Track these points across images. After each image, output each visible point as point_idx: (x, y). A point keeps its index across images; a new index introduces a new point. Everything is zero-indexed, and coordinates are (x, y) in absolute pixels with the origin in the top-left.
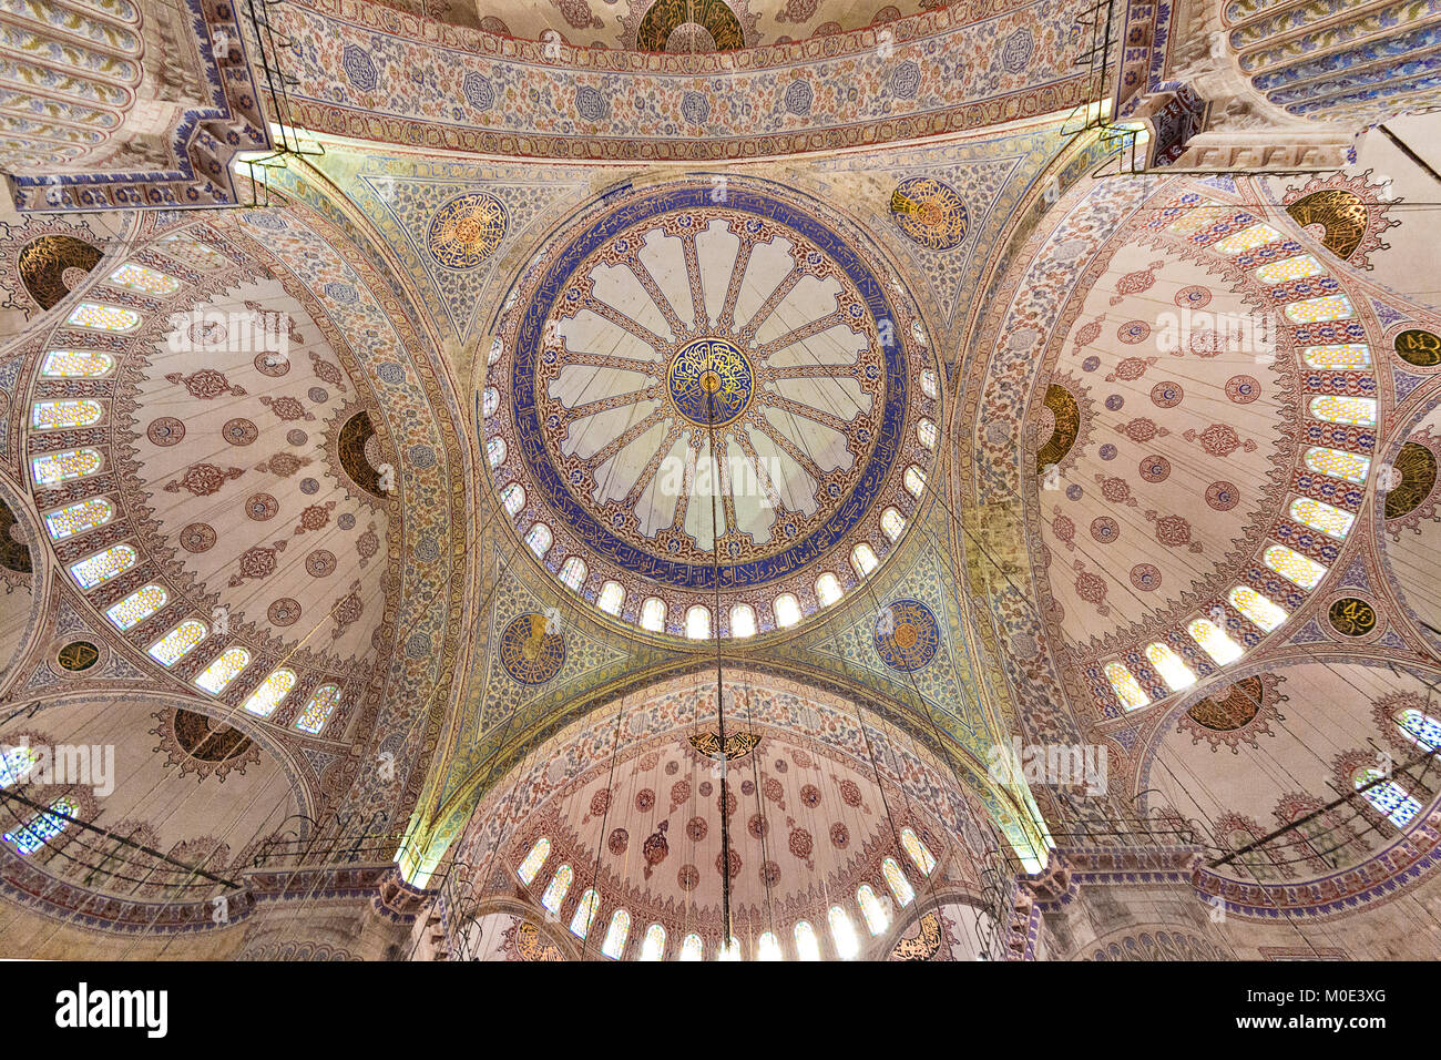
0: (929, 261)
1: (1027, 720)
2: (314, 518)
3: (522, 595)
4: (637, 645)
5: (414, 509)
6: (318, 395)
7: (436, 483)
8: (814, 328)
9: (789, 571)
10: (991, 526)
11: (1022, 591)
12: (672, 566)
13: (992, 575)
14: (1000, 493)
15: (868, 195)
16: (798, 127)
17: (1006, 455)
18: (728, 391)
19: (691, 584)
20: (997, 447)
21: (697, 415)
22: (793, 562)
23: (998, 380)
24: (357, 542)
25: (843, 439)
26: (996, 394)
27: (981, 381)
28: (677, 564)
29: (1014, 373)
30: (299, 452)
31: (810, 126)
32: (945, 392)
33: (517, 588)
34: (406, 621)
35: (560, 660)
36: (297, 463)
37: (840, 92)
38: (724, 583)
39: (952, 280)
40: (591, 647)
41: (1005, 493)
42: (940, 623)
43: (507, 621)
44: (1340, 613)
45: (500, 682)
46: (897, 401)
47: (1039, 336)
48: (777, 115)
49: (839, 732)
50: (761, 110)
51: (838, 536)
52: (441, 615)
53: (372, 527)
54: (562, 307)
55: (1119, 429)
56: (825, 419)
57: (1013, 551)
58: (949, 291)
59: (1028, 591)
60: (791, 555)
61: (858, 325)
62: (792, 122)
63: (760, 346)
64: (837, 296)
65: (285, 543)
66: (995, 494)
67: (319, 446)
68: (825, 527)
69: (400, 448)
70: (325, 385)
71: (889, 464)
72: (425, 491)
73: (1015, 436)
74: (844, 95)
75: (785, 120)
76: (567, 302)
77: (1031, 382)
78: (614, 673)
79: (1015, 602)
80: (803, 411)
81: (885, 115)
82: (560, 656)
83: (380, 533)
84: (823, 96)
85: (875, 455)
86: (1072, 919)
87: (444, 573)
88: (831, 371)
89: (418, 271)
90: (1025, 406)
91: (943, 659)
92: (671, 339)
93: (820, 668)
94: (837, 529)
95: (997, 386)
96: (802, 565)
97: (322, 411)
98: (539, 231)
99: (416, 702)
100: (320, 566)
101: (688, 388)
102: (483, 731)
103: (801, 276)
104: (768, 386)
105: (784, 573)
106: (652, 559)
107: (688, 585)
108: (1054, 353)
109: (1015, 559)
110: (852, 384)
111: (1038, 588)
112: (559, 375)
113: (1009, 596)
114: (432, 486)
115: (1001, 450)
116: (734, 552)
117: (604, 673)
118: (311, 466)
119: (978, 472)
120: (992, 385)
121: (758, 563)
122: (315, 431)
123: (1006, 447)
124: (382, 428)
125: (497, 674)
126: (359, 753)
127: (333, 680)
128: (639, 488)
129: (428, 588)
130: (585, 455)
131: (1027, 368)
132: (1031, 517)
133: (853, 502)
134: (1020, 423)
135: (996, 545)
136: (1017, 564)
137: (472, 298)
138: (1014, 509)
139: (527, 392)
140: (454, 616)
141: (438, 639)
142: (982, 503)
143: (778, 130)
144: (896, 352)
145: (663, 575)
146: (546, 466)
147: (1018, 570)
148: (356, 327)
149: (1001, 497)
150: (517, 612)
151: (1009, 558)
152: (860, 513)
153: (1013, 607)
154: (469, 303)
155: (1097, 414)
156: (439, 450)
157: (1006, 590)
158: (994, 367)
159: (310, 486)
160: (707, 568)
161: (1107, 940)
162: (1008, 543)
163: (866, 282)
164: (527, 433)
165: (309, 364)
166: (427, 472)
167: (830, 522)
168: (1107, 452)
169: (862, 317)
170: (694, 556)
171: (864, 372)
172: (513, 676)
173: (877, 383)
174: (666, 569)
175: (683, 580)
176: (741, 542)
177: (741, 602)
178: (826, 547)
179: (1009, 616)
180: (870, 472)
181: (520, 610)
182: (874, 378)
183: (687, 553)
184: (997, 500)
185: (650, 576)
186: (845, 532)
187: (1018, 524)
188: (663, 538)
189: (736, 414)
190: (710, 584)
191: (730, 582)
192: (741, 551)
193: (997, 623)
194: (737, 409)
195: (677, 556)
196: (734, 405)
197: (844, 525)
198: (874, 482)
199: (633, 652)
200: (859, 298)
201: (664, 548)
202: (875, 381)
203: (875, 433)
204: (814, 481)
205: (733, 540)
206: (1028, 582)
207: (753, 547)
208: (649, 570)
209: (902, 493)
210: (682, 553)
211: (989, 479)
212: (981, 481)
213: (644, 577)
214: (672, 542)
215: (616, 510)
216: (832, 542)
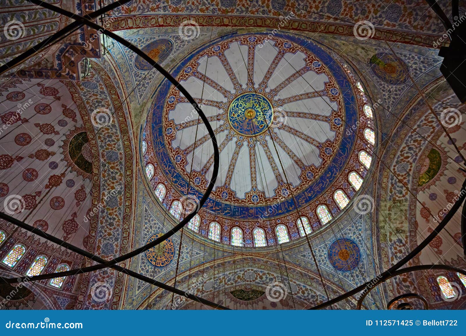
0: (384, 87)
2: (55, 181)
3: (155, 224)
4: (209, 248)
5: (106, 181)
6: (62, 123)
7: (118, 169)
8: (310, 95)
9: (283, 213)
10: (393, 210)
11: (404, 242)
12: (223, 205)
13: (391, 233)
14: (399, 195)
15: (359, 53)
17: (405, 178)
18: (259, 119)
19: (233, 215)
20: (401, 174)
21: (241, 129)
22: (286, 208)
23: (408, 146)
24: (75, 194)
25: (317, 151)
26: (405, 152)
27: (399, 146)
28: (226, 205)
29: (416, 144)
30: (50, 149)
31: (338, 21)
32: (379, 146)
33: (152, 220)
34: (101, 236)
35: (172, 256)
36: (49, 154)
37: (357, 10)
38: (249, 216)
39: (394, 98)
40: (187, 249)
41: (401, 195)
42: (362, 251)
43: (148, 236)
45: (145, 266)
47: (432, 130)
49: (306, 295)
51: (310, 198)
52: (118, 235)
53: (83, 187)
54: (182, 76)
55: (459, 171)
56: (309, 140)
57: (402, 223)
58: (391, 102)
59: (406, 242)
60: (285, 205)
61: (334, 98)
63: (279, 100)
64: (325, 84)
65: (40, 192)
66: (397, 196)
67: (60, 147)
68: (304, 193)
69: (101, 151)
70: (67, 119)
71: (341, 167)
72: (112, 173)
73: (410, 170)
74: (359, 12)
76: (185, 73)
77: (423, 148)
78: (197, 262)
79: (400, 246)
80: (298, 134)
81: (379, 26)
82: (172, 254)
83: (88, 190)
85: (334, 161)
87: (120, 214)
88: (316, 117)
89: (126, 74)
90: (418, 158)
91: (362, 268)
92: (233, 92)
93: (299, 265)
94: (310, 195)
95: (407, 149)
96: (290, 211)
97: (64, 130)
98: (186, 52)
99: (108, 277)
100: (57, 204)
101: (238, 116)
102: (138, 290)
103: (308, 70)
105: (280, 214)
106: (214, 201)
107: (231, 216)
108: (437, 137)
109: (402, 227)
110: (326, 126)
111: (411, 241)
112: (174, 108)
113: (397, 243)
114: (116, 171)
115: (402, 176)
116: (255, 200)
117: (193, 262)
118: (55, 156)
119: (390, 185)
120: (404, 148)
121: (267, 207)
122: (59, 140)
123: (405, 175)
124: (94, 142)
125: (143, 263)
126: (82, 299)
127: (65, 262)
128: (208, 165)
129: (112, 221)
130: (183, 148)
131: (422, 142)
132: (412, 208)
133: (319, 183)
134: (414, 165)
135: (394, 219)
136: (403, 229)
137: (148, 83)
138: (404, 203)
139: (159, 117)
140: (125, 235)
141: (117, 246)
143: (321, 21)
144: (353, 115)
145: (218, 210)
146: (164, 154)
147: (403, 232)
148: (92, 99)
149: (399, 197)
150: (153, 232)
151: (399, 226)
152: (322, 189)
153: (398, 248)
154: (146, 85)
156: (121, 154)
157: (396, 241)
158: (407, 140)
159: (54, 166)
160: (241, 208)
162: (399, 219)
163: (343, 81)
164: (157, 138)
165: (60, 110)
166: (114, 164)
167: (306, 191)
168: (451, 181)
169: (337, 95)
170: (235, 201)
171: (333, 121)
172: (151, 263)
173: (339, 127)
174: (220, 207)
175: (229, 213)
176: (259, 195)
177: (258, 227)
178: (303, 203)
179: (396, 253)
180: (330, 169)
181: (154, 231)
182: (338, 124)
183: (231, 199)
184: (397, 198)
185: (212, 210)
186: (314, 197)
187: (406, 210)
188: (219, 191)
189: (261, 131)
190: (242, 216)
191: (253, 216)
192: (259, 200)
193: (390, 255)
194: (263, 129)
195: (226, 200)
196: (262, 126)
197: (314, 194)
198: (332, 175)
199: (206, 252)
200: (337, 86)
201: (220, 196)
202: (338, 126)
203: (335, 151)
204: (300, 169)
205: (255, 194)
206: (407, 237)
207: (265, 199)
208: (212, 207)
209: (346, 183)
210: (228, 199)
211: (395, 189)
212: (391, 189)
213: (209, 211)
214: (224, 193)
215: (196, 176)
216: (307, 201)
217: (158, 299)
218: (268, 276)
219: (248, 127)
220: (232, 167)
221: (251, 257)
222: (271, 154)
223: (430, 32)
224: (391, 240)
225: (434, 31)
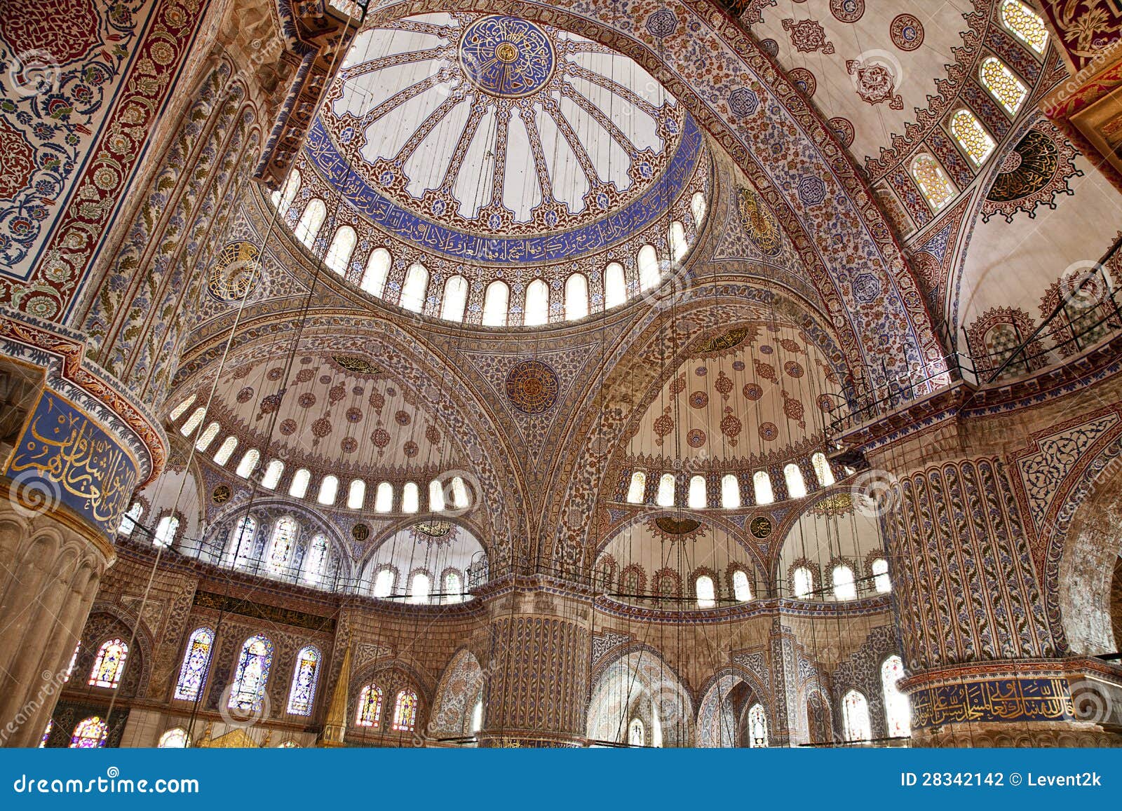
0: (735, 227)
1: (571, 489)
10: (635, 371)
11: (623, 415)
12: (377, 198)
13: (613, 397)
14: (657, 356)
16: (724, 117)
18: (518, 71)
19: (387, 223)
20: (679, 332)
21: (474, 71)
22: (482, 252)
25: (586, 187)
26: (704, 314)
28: (381, 198)
31: (733, 127)
37: (772, 135)
38: (414, 236)
39: (738, 251)
41: (660, 357)
44: (759, 522)
46: (647, 211)
48: (718, 93)
50: (711, 77)
51: (531, 258)
55: (756, 361)
57: (636, 391)
58: (731, 251)
59: (626, 417)
60: (483, 244)
61: (664, 134)
62: (724, 109)
63: (574, 64)
64: (666, 104)
66: (654, 355)
68: (525, 241)
71: (606, 243)
74: (772, 142)
75: (721, 102)
79: (614, 419)
81: (781, 188)
84: (759, 122)
85: (601, 223)
86: (527, 599)
91: (546, 419)
94: (533, 251)
96: (488, 260)
101: (483, 45)
104: (556, 95)
105: (469, 257)
106: (362, 184)
107: (382, 223)
109: (634, 395)
110: (625, 161)
111: (633, 417)
113: (613, 413)
116: (437, 211)
119: (654, 338)
121: (453, 233)
123: (684, 335)
131: (734, 318)
132: (663, 377)
133: (559, 242)
135: (629, 382)
136: (633, 398)
138: (657, 368)
142: (641, 355)
143: (709, 103)
144: (674, 183)
145: (364, 204)
147: (631, 402)
149: (656, 358)
150: (232, 237)
151: (631, 393)
152: (558, 255)
153: (610, 421)
155: (753, 347)
157: (613, 410)
160: (406, 214)
161: (538, 616)
162: (637, 384)
167: (532, 240)
168: (739, 366)
169: (672, 134)
170: (401, 196)
171: (641, 163)
172: (212, 292)
173: (643, 180)
174: (369, 199)
175: (381, 216)
176: (448, 204)
177: (422, 263)
178: (515, 259)
179: (604, 425)
180: (587, 231)
181: (235, 237)
182: (644, 175)
183: (395, 190)
184: (652, 358)
185: (353, 201)
186: (536, 260)
187: (653, 377)
188: (380, 167)
189: (511, 93)
190: (402, 230)
191: (420, 237)
192: (444, 213)
193: (594, 426)
194: (515, 90)
195: (386, 190)
196: (515, 85)
197: (540, 253)
198: (584, 243)
199: (316, 291)
200: (681, 125)
201: (377, 177)
202: (643, 177)
203: (614, 209)
204: (540, 197)
205: (442, 199)
206: (630, 411)
207: (455, 216)
208: (354, 195)
209: (599, 275)
210: (391, 188)
211: (657, 345)
212: (651, 343)
213: (347, 201)
214: (387, 174)
215: (349, 125)
216: (522, 259)
217: (208, 357)
218: (403, 361)
219: (490, 73)
220: (423, 132)
221: (388, 322)
222: (506, 142)
223: (829, 265)
224: (607, 407)
225: (835, 270)
